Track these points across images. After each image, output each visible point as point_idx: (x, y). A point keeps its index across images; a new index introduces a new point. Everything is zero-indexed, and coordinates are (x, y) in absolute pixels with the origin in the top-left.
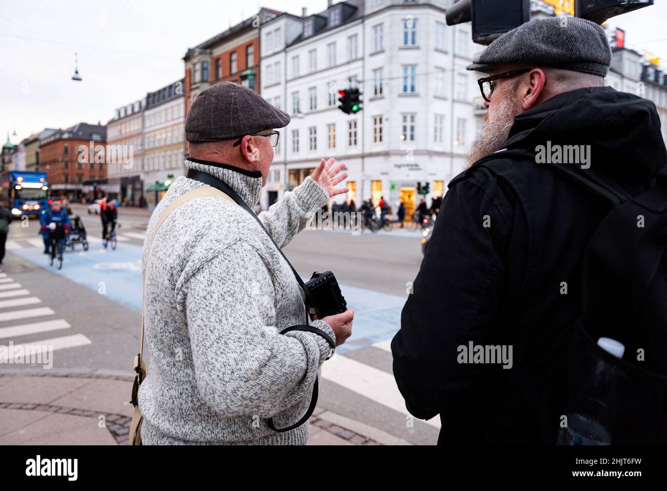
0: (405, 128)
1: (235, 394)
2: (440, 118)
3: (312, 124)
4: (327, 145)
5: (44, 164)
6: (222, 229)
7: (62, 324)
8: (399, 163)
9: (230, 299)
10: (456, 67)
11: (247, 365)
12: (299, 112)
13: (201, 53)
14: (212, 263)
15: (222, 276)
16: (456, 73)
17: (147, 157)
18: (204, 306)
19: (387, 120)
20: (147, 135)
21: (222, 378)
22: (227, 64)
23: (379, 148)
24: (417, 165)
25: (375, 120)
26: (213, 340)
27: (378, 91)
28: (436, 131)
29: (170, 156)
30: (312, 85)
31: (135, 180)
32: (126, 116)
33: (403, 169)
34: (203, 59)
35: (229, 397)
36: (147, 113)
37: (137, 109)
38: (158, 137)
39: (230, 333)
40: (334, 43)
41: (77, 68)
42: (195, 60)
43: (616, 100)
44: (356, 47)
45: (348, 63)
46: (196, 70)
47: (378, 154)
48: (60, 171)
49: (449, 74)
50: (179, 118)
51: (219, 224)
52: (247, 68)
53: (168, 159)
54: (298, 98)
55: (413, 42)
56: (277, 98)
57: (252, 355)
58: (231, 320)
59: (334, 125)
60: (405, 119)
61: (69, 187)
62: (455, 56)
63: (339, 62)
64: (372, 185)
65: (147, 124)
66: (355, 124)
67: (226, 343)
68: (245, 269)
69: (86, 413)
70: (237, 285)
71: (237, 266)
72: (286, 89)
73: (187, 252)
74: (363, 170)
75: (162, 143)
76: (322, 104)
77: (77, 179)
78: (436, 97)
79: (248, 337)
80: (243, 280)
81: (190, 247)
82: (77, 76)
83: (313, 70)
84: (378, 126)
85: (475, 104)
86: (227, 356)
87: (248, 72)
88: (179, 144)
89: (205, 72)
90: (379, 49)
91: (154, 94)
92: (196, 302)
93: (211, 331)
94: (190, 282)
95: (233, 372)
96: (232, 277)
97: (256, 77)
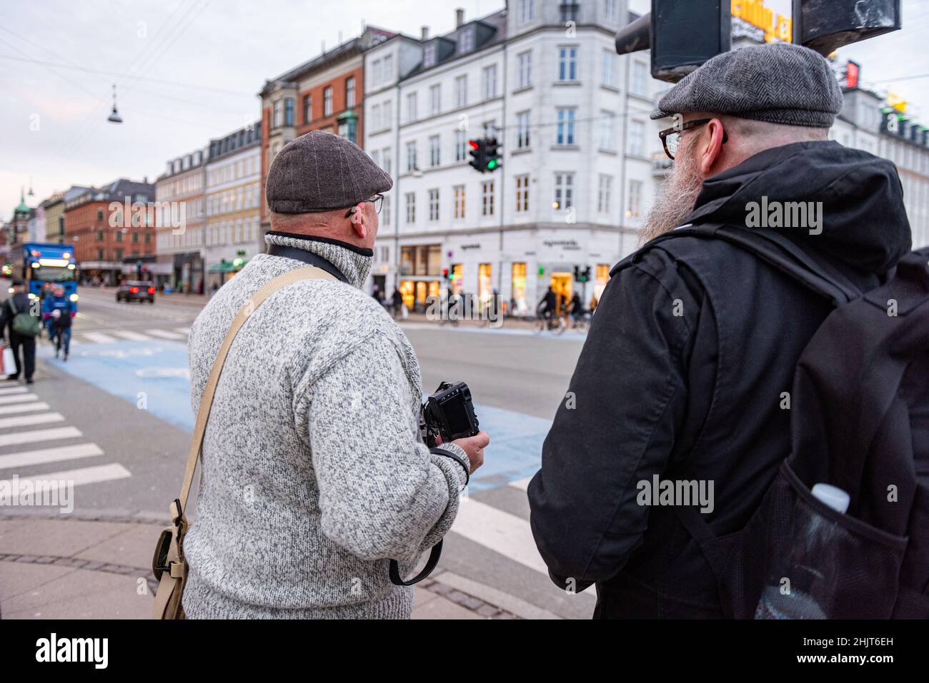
0: (559, 193)
1: (385, 528)
2: (606, 179)
3: (433, 186)
4: (453, 214)
5: (71, 234)
6: (353, 317)
7: (92, 450)
8: (549, 240)
9: (372, 407)
10: (630, 111)
11: (400, 490)
12: (416, 169)
13: (283, 88)
14: (346, 361)
15: (360, 377)
16: (629, 119)
17: (209, 227)
18: (340, 416)
19: (534, 181)
20: (211, 197)
21: (368, 507)
22: (320, 103)
23: (523, 219)
24: (574, 243)
25: (519, 181)
26: (354, 459)
27: (524, 142)
28: (600, 198)
29: (241, 226)
30: (434, 132)
31: (194, 257)
32: (182, 171)
33: (555, 247)
34: (286, 96)
35: (376, 533)
36: (210, 168)
37: (196, 162)
38: (225, 200)
39: (376, 450)
40: (465, 76)
41: (115, 105)
42: (275, 97)
43: (842, 159)
44: (495, 82)
45: (483, 104)
46: (277, 110)
47: (521, 228)
48: (91, 244)
49: (620, 120)
50: (253, 174)
51: (348, 312)
52: (346, 109)
53: (238, 230)
54: (415, 150)
55: (572, 76)
56: (386, 149)
57: (405, 478)
58: (376, 434)
59: (463, 187)
60: (559, 181)
61: (105, 265)
62: (628, 96)
63: (471, 101)
64: (513, 269)
65: (211, 182)
66: (492, 186)
67: (372, 464)
68: (388, 369)
69: (123, 570)
70: (379, 389)
71: (377, 365)
72: (398, 137)
73: (308, 347)
74: (501, 248)
75: (230, 209)
76: (447, 158)
77: (115, 255)
78: (601, 151)
79: (400, 454)
80: (386, 383)
81: (312, 341)
82: (114, 116)
83: (436, 112)
84: (523, 189)
85: (655, 161)
86: (373, 480)
87: (348, 114)
88: (254, 209)
89: (290, 113)
90: (525, 84)
91: (220, 142)
92: (328, 411)
93: (351, 448)
94: (317, 385)
95: (383, 500)
96: (373, 380)
97: (359, 120)
